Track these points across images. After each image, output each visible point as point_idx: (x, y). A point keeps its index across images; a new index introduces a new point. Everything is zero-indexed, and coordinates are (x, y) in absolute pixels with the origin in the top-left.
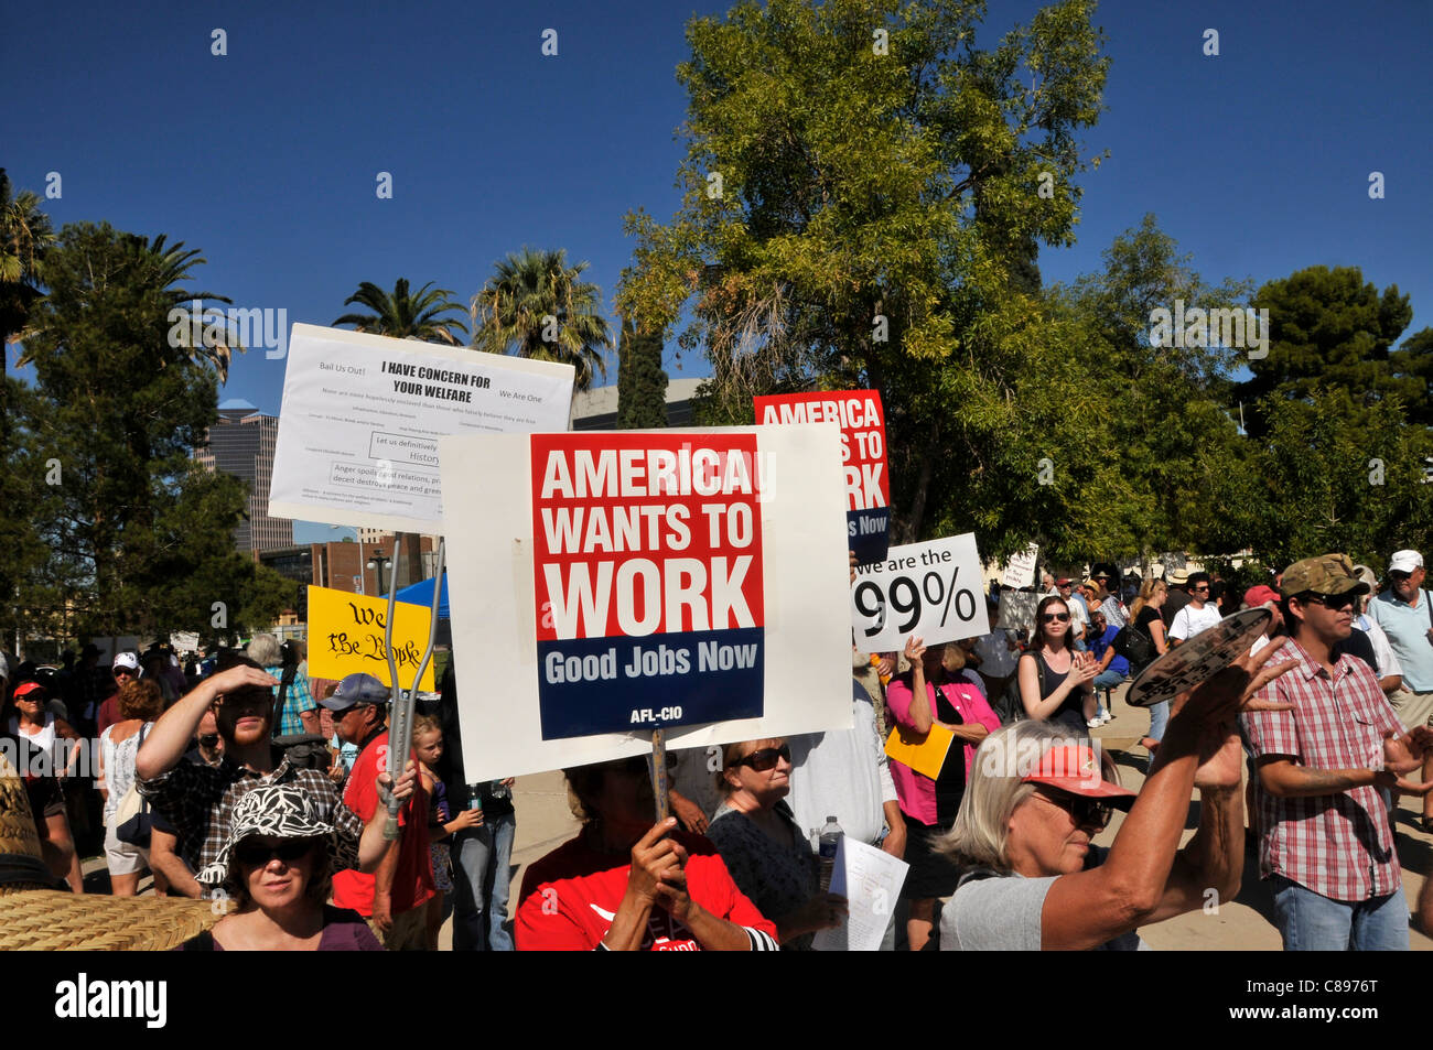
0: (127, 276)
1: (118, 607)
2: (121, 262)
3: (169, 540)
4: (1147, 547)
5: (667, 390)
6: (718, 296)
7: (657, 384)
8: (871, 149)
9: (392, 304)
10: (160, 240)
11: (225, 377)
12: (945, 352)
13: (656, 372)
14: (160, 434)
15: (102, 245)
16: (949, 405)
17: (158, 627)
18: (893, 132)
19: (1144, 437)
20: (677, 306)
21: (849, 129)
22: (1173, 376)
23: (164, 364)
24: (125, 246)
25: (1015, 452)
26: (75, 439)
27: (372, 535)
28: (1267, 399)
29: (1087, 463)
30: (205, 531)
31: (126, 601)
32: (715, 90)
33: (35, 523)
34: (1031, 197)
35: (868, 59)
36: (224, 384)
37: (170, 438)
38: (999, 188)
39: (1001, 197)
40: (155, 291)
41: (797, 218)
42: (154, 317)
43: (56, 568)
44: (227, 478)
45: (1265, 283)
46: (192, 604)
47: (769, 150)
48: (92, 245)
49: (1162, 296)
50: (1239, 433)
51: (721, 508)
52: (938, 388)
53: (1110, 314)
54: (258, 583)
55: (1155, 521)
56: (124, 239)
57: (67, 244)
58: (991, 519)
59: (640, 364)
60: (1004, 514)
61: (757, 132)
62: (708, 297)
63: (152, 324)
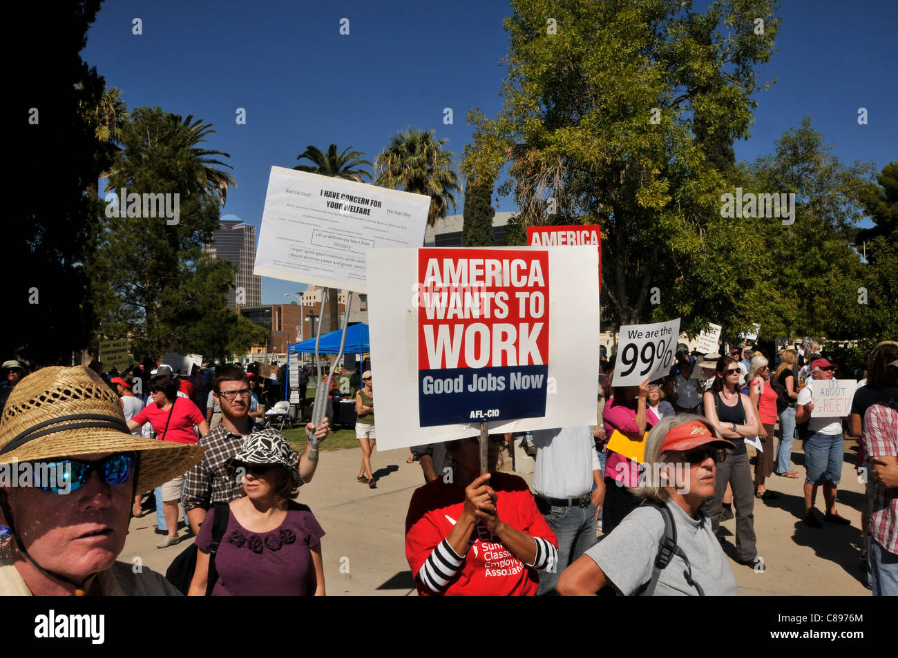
0: (169, 140)
1: (158, 337)
2: (166, 131)
3: (188, 299)
4: (793, 332)
5: (494, 219)
6: (524, 164)
7: (488, 215)
8: (621, 76)
9: (326, 159)
10: (189, 118)
11: (225, 201)
12: (662, 204)
13: (487, 207)
14: (186, 235)
15: (156, 120)
16: (663, 237)
17: (180, 350)
18: (637, 65)
19: (795, 262)
20: (498, 169)
21: (609, 62)
22: (817, 223)
23: (189, 193)
24: (169, 121)
25: (703, 268)
26: (136, 236)
27: (309, 301)
28: (874, 241)
29: (750, 277)
30: (208, 294)
31: (163, 334)
32: (527, 36)
33: (112, 285)
34: (722, 108)
35: (623, 18)
36: (224, 206)
37: (191, 237)
38: (702, 102)
39: (704, 107)
40: (185, 149)
41: (575, 116)
42: (184, 164)
43: (124, 312)
44: (224, 263)
45: (888, 164)
46: (201, 337)
47: (559, 74)
48: (150, 120)
49: (813, 171)
50: (861, 261)
51: (526, 294)
52: (657, 226)
53: (777, 182)
54: (240, 327)
55: (799, 316)
56: (168, 117)
57: (136, 119)
58: (687, 309)
59: (477, 202)
60: (695, 307)
61: (552, 62)
62: (518, 164)
63: (183, 169)
